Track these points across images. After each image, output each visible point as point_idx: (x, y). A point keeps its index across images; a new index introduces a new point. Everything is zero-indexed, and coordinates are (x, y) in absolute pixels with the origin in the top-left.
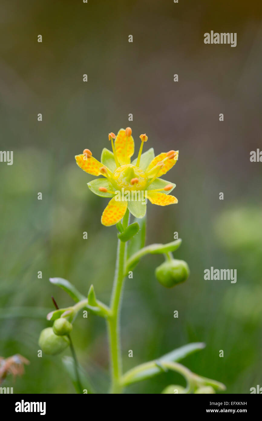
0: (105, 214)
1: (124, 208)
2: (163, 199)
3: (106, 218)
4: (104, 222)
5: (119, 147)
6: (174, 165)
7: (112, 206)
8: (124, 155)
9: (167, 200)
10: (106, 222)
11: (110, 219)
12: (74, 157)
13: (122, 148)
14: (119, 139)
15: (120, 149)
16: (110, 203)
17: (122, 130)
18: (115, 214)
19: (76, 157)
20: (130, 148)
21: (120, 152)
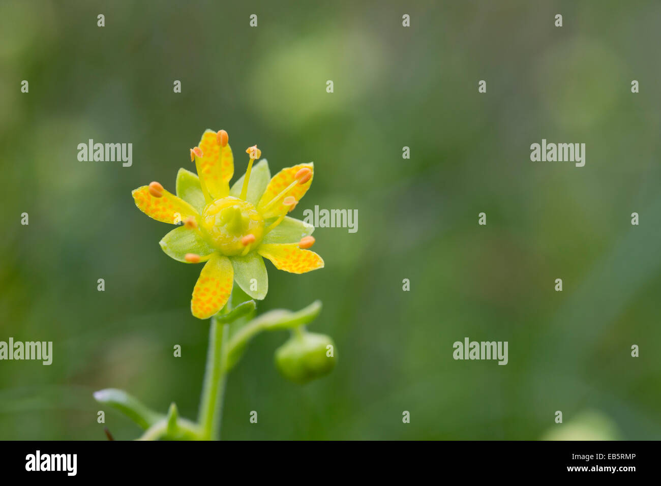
0: (196, 295)
1: (228, 280)
2: (295, 258)
3: (199, 304)
4: (196, 311)
5: (206, 163)
6: (307, 189)
7: (207, 279)
8: (216, 178)
9: (304, 260)
10: (200, 312)
11: (207, 305)
12: (131, 194)
13: (212, 164)
14: (205, 149)
15: (207, 167)
16: (203, 274)
17: (209, 132)
18: (214, 293)
19: (134, 192)
20: (227, 164)
21: (208, 172)
